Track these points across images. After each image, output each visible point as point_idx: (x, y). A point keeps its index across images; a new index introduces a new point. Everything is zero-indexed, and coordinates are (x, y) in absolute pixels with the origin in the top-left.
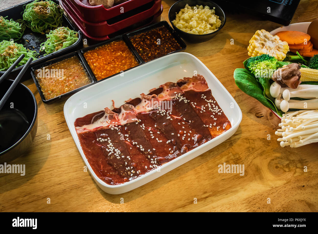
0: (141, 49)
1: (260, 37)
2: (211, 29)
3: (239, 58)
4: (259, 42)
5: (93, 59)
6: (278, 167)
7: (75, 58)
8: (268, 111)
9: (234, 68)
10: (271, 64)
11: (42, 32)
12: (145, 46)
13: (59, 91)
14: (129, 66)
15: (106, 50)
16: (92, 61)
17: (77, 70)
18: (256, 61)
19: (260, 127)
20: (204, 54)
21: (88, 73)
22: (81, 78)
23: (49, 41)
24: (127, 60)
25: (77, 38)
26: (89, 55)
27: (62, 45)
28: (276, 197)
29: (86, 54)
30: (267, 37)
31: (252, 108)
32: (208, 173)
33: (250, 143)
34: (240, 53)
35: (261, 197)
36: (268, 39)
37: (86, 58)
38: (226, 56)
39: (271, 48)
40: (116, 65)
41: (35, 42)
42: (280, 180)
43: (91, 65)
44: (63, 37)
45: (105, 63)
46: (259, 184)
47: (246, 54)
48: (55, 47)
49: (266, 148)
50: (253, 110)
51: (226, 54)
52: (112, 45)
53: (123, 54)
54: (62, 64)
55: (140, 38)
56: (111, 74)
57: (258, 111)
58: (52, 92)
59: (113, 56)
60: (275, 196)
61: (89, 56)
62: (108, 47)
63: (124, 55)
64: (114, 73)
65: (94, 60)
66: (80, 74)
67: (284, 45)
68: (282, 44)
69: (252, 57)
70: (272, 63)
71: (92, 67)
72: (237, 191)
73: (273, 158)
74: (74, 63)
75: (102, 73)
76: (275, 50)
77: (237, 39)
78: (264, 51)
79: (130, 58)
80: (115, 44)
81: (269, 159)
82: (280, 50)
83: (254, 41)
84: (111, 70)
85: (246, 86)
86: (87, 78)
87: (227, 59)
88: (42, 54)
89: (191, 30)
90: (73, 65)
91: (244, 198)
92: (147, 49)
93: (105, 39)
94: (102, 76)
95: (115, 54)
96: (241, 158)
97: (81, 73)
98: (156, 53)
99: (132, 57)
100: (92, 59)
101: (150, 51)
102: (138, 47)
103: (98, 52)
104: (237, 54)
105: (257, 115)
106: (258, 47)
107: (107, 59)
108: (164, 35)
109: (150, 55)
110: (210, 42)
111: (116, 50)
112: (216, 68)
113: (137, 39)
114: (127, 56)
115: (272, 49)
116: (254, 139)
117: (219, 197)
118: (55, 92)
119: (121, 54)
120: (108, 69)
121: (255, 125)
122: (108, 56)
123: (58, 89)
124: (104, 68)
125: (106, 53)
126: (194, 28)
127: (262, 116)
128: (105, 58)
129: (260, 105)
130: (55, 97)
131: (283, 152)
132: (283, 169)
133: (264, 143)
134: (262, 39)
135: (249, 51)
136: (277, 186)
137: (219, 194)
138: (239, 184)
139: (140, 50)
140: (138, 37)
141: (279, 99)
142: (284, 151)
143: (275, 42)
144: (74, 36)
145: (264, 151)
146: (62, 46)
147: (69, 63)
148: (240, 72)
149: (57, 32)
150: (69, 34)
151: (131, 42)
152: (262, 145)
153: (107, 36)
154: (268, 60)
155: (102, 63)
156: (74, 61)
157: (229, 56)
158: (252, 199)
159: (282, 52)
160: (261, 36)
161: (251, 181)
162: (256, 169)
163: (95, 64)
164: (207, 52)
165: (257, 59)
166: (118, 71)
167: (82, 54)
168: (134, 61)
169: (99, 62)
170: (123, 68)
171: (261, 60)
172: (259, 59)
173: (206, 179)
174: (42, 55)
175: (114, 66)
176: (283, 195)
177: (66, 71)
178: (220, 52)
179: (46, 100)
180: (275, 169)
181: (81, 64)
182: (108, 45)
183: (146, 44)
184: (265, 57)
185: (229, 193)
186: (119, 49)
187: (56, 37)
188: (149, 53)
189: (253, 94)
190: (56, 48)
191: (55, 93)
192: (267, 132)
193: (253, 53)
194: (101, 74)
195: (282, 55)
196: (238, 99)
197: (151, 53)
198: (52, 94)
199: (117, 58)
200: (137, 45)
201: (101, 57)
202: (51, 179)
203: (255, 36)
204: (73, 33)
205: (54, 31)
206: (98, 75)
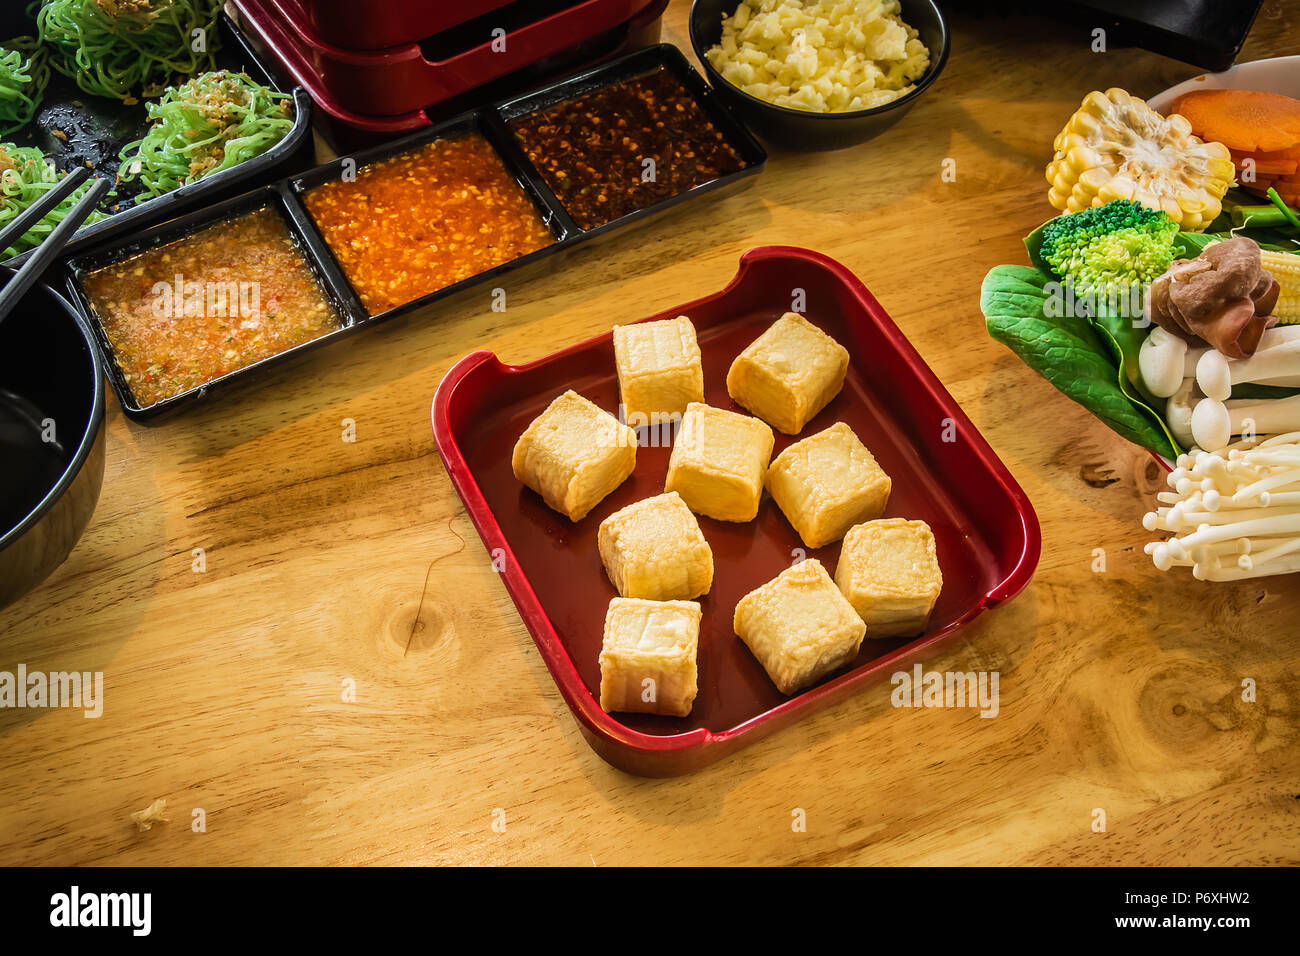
0: (561, 174)
1: (1104, 123)
2: (885, 86)
3: (1005, 216)
4: (1101, 143)
5: (347, 221)
6: (1184, 711)
7: (265, 217)
8: (1137, 457)
9: (984, 263)
10: (1152, 245)
11: (124, 93)
12: (581, 160)
13: (198, 365)
14: (510, 249)
15: (404, 179)
16: (341, 227)
17: (278, 271)
18: (1081, 233)
19: (1102, 531)
20: (852, 200)
21: (326, 283)
22: (297, 306)
23: (161, 135)
24: (503, 224)
25: (289, 122)
26: (328, 201)
27: (218, 155)
28: (1176, 844)
29: (316, 199)
30: (1136, 120)
31: (1064, 441)
32: (867, 735)
33: (1058, 601)
34: (1015, 194)
35: (1107, 845)
36: (1140, 129)
37: (315, 216)
38: (948, 209)
39: (1154, 173)
40: (452, 247)
41: (95, 142)
42: (1192, 767)
43: (338, 248)
44: (222, 118)
45: (402, 235)
46: (1096, 784)
47: (1040, 200)
48: (187, 163)
49: (1131, 622)
50: (1073, 453)
51: (946, 200)
52: (432, 156)
53: (482, 195)
54: (209, 241)
55: (556, 122)
56: (429, 285)
57: (1095, 455)
58: (166, 368)
59: (436, 207)
60: (1169, 843)
61: (331, 208)
62: (416, 164)
63: (489, 202)
64: (444, 283)
65: (353, 224)
66: (289, 286)
67: (1210, 157)
68: (1205, 155)
69: (1067, 213)
70: (1153, 238)
71: (344, 255)
72: (998, 819)
73: (1159, 669)
74: (260, 240)
75: (388, 281)
76: (1171, 181)
77: (996, 132)
78: (1123, 187)
79: (515, 215)
80: (447, 153)
81: (1142, 675)
82: (1192, 180)
83: (1078, 140)
84: (429, 269)
85: (1038, 348)
86: (321, 306)
87: (951, 220)
88: (129, 193)
89: (792, 91)
90: (256, 249)
91: (1029, 849)
92: (591, 170)
93: (412, 123)
94: (392, 294)
95: (448, 196)
96: (1018, 668)
97: (293, 284)
98: (630, 191)
99: (522, 207)
100: (341, 218)
101: (604, 180)
102: (551, 166)
103: (368, 186)
104: (1000, 198)
105: (1089, 476)
106: (1096, 167)
107: (412, 221)
108: (664, 109)
109: (602, 198)
110: (879, 146)
111: (450, 179)
112: (905, 263)
113: (543, 129)
114: (501, 203)
115: (1158, 175)
116: (1078, 581)
117: (916, 843)
118: (179, 371)
119: (474, 196)
120: (417, 263)
121: (1078, 519)
122: (414, 205)
123: (192, 358)
124: (398, 259)
125: (407, 191)
126: (805, 83)
127: (1113, 481)
128: (400, 213)
129: (1100, 432)
130: (180, 393)
131: (1205, 639)
132: (1208, 720)
133: (1118, 602)
134: (1113, 131)
135: (1055, 184)
136: (1180, 795)
137: (920, 829)
138: (1009, 785)
139: (559, 179)
140: (547, 119)
141: (1184, 403)
142: (1212, 636)
143: (1171, 146)
144: (271, 113)
145: (1120, 638)
146: (220, 157)
147: (237, 237)
148: (1009, 282)
149: (198, 94)
150: (252, 102)
151: (519, 141)
152: (1110, 611)
153: (422, 112)
154: (1137, 225)
155: (390, 237)
156: (262, 231)
157: (961, 208)
158: (1066, 855)
159: (1203, 189)
160: (1110, 119)
161: (1063, 774)
162: (1083, 715)
163: (356, 244)
164: (863, 191)
165: (1086, 224)
166: (461, 271)
167: (299, 198)
168: (534, 228)
169: (375, 233)
170: (485, 260)
171: (1105, 227)
172: (1094, 224)
173: (859, 765)
174: (126, 197)
175: (443, 249)
176: (1206, 835)
177: (228, 274)
178: (923, 192)
179: (137, 408)
180: (1171, 718)
181: (295, 241)
182: (416, 157)
183: (586, 149)
184: (1122, 215)
185: (961, 828)
186: (463, 175)
187: (193, 117)
188: (598, 190)
189: (1069, 382)
190: (193, 165)
191: (180, 375)
192: (1133, 553)
193: (1071, 194)
194: (386, 289)
195: (1203, 205)
196: (1001, 404)
197: (609, 189)
198: (163, 381)
199: (452, 212)
200: (544, 154)
201: (386, 211)
202: (158, 763)
203: (1081, 117)
204: (265, 98)
205: (184, 91)
206: (374, 291)
